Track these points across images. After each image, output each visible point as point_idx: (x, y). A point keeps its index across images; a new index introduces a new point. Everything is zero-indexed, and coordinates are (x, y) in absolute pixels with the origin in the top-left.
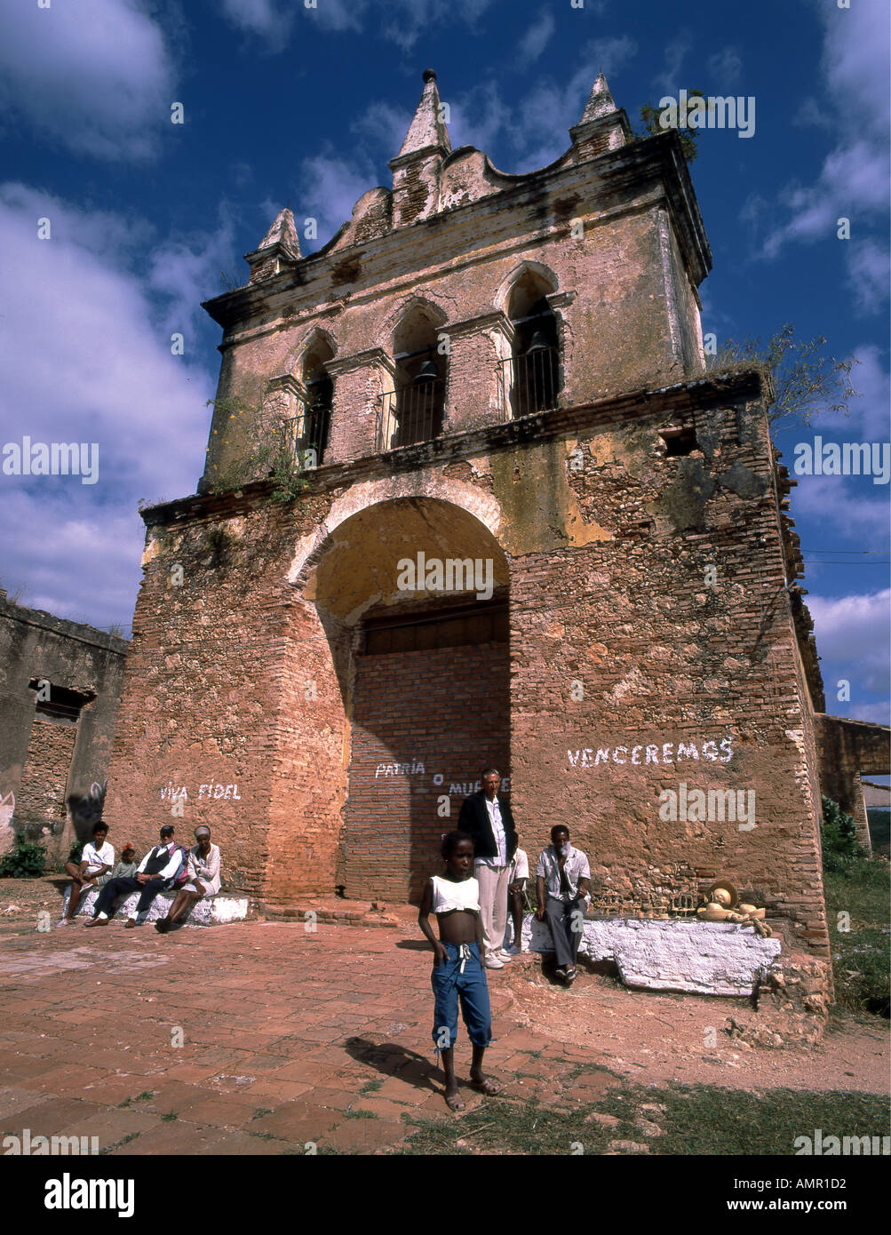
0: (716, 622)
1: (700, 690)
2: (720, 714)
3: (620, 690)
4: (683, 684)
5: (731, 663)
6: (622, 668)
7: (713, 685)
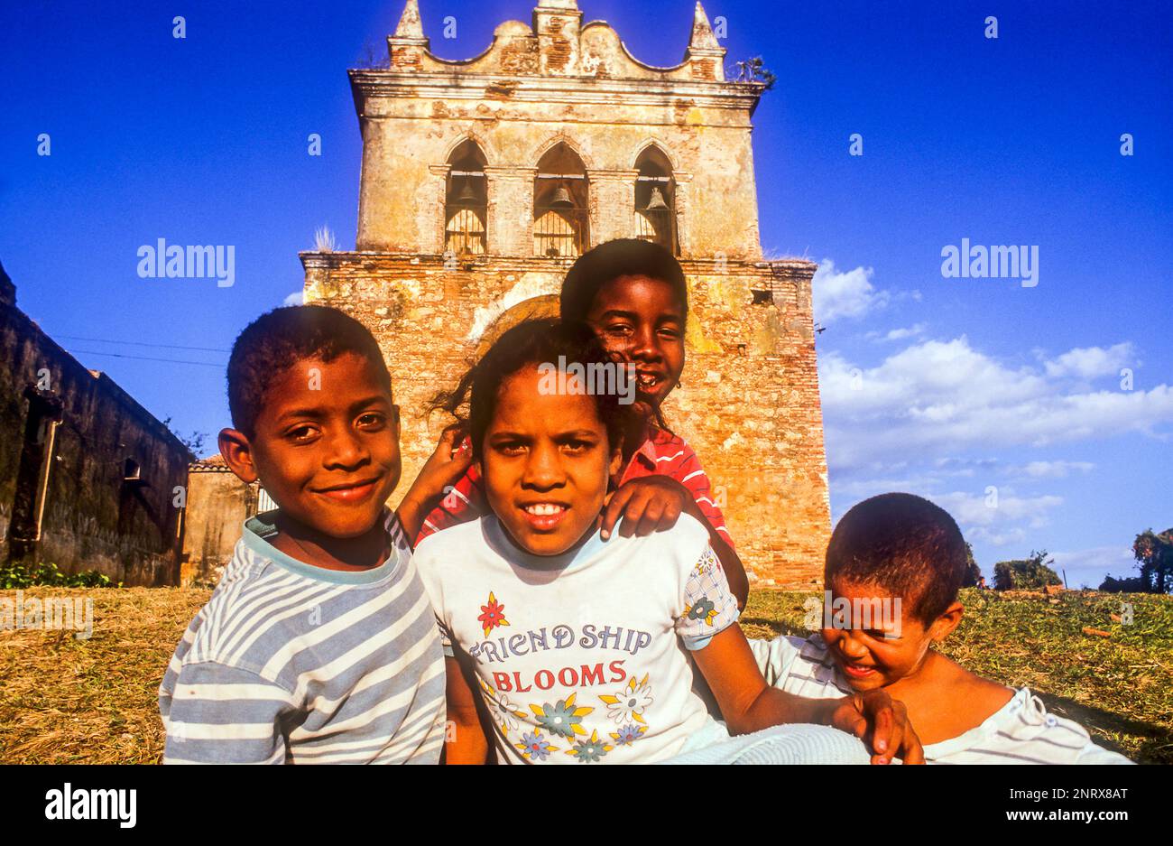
0: (783, 410)
1: (774, 449)
2: (785, 462)
3: (728, 444)
4: (763, 444)
5: (790, 435)
6: (728, 433)
7: (781, 446)
